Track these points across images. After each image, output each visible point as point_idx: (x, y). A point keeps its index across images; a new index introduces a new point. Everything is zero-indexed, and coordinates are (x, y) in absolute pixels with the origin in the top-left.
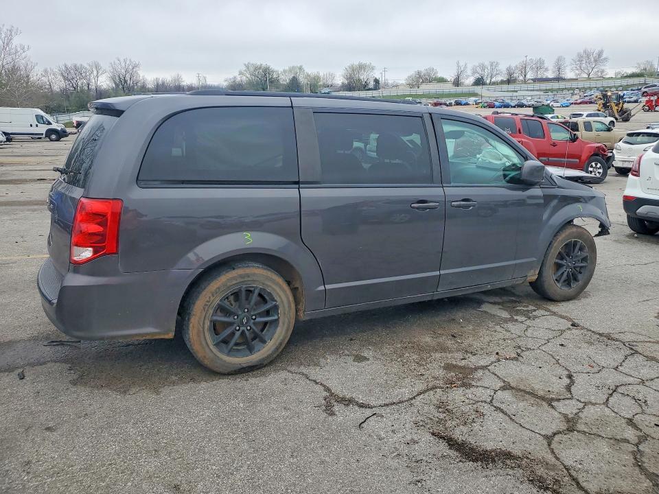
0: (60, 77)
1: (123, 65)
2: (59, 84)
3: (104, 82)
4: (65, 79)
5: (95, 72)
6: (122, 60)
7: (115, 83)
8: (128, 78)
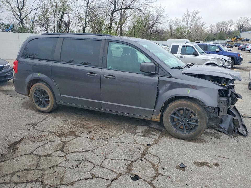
0: (216, 27)
1: (243, 20)
2: (215, 30)
3: (233, 28)
4: (218, 28)
5: (230, 24)
6: (243, 18)
7: (238, 28)
8: (244, 26)
